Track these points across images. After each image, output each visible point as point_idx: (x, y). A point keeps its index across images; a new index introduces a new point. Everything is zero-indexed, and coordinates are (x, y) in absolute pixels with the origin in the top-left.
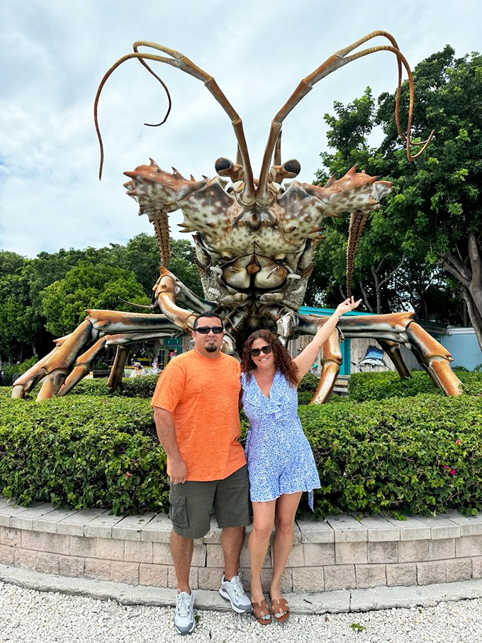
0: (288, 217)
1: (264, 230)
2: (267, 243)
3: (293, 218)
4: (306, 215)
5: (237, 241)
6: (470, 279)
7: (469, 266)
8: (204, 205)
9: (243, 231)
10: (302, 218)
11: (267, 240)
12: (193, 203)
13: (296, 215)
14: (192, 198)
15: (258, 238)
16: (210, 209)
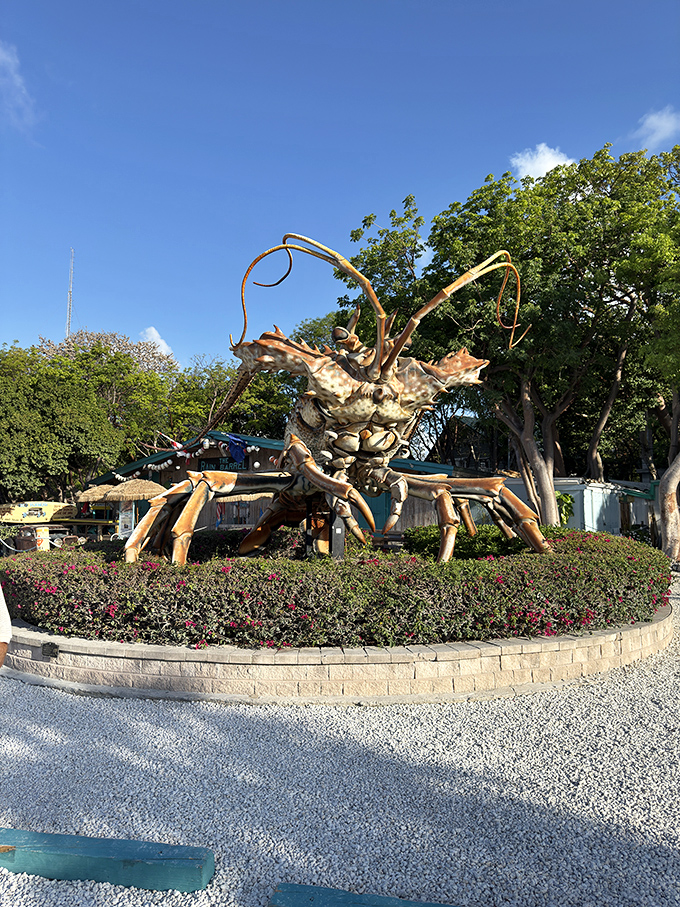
0: (407, 391)
1: (385, 402)
2: (386, 414)
3: (411, 392)
4: (423, 391)
5: (359, 410)
6: (521, 429)
7: (521, 413)
8: (333, 377)
9: (368, 402)
10: (419, 393)
11: (387, 411)
12: (323, 375)
13: (414, 390)
14: (324, 371)
15: (380, 409)
16: (338, 380)
